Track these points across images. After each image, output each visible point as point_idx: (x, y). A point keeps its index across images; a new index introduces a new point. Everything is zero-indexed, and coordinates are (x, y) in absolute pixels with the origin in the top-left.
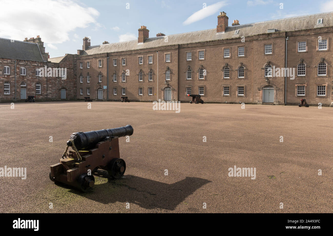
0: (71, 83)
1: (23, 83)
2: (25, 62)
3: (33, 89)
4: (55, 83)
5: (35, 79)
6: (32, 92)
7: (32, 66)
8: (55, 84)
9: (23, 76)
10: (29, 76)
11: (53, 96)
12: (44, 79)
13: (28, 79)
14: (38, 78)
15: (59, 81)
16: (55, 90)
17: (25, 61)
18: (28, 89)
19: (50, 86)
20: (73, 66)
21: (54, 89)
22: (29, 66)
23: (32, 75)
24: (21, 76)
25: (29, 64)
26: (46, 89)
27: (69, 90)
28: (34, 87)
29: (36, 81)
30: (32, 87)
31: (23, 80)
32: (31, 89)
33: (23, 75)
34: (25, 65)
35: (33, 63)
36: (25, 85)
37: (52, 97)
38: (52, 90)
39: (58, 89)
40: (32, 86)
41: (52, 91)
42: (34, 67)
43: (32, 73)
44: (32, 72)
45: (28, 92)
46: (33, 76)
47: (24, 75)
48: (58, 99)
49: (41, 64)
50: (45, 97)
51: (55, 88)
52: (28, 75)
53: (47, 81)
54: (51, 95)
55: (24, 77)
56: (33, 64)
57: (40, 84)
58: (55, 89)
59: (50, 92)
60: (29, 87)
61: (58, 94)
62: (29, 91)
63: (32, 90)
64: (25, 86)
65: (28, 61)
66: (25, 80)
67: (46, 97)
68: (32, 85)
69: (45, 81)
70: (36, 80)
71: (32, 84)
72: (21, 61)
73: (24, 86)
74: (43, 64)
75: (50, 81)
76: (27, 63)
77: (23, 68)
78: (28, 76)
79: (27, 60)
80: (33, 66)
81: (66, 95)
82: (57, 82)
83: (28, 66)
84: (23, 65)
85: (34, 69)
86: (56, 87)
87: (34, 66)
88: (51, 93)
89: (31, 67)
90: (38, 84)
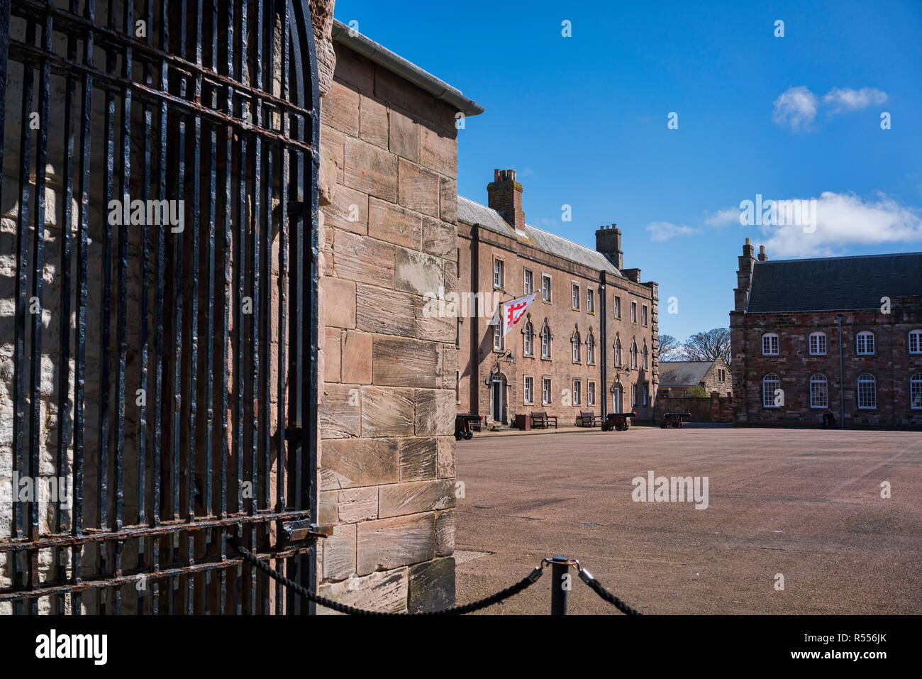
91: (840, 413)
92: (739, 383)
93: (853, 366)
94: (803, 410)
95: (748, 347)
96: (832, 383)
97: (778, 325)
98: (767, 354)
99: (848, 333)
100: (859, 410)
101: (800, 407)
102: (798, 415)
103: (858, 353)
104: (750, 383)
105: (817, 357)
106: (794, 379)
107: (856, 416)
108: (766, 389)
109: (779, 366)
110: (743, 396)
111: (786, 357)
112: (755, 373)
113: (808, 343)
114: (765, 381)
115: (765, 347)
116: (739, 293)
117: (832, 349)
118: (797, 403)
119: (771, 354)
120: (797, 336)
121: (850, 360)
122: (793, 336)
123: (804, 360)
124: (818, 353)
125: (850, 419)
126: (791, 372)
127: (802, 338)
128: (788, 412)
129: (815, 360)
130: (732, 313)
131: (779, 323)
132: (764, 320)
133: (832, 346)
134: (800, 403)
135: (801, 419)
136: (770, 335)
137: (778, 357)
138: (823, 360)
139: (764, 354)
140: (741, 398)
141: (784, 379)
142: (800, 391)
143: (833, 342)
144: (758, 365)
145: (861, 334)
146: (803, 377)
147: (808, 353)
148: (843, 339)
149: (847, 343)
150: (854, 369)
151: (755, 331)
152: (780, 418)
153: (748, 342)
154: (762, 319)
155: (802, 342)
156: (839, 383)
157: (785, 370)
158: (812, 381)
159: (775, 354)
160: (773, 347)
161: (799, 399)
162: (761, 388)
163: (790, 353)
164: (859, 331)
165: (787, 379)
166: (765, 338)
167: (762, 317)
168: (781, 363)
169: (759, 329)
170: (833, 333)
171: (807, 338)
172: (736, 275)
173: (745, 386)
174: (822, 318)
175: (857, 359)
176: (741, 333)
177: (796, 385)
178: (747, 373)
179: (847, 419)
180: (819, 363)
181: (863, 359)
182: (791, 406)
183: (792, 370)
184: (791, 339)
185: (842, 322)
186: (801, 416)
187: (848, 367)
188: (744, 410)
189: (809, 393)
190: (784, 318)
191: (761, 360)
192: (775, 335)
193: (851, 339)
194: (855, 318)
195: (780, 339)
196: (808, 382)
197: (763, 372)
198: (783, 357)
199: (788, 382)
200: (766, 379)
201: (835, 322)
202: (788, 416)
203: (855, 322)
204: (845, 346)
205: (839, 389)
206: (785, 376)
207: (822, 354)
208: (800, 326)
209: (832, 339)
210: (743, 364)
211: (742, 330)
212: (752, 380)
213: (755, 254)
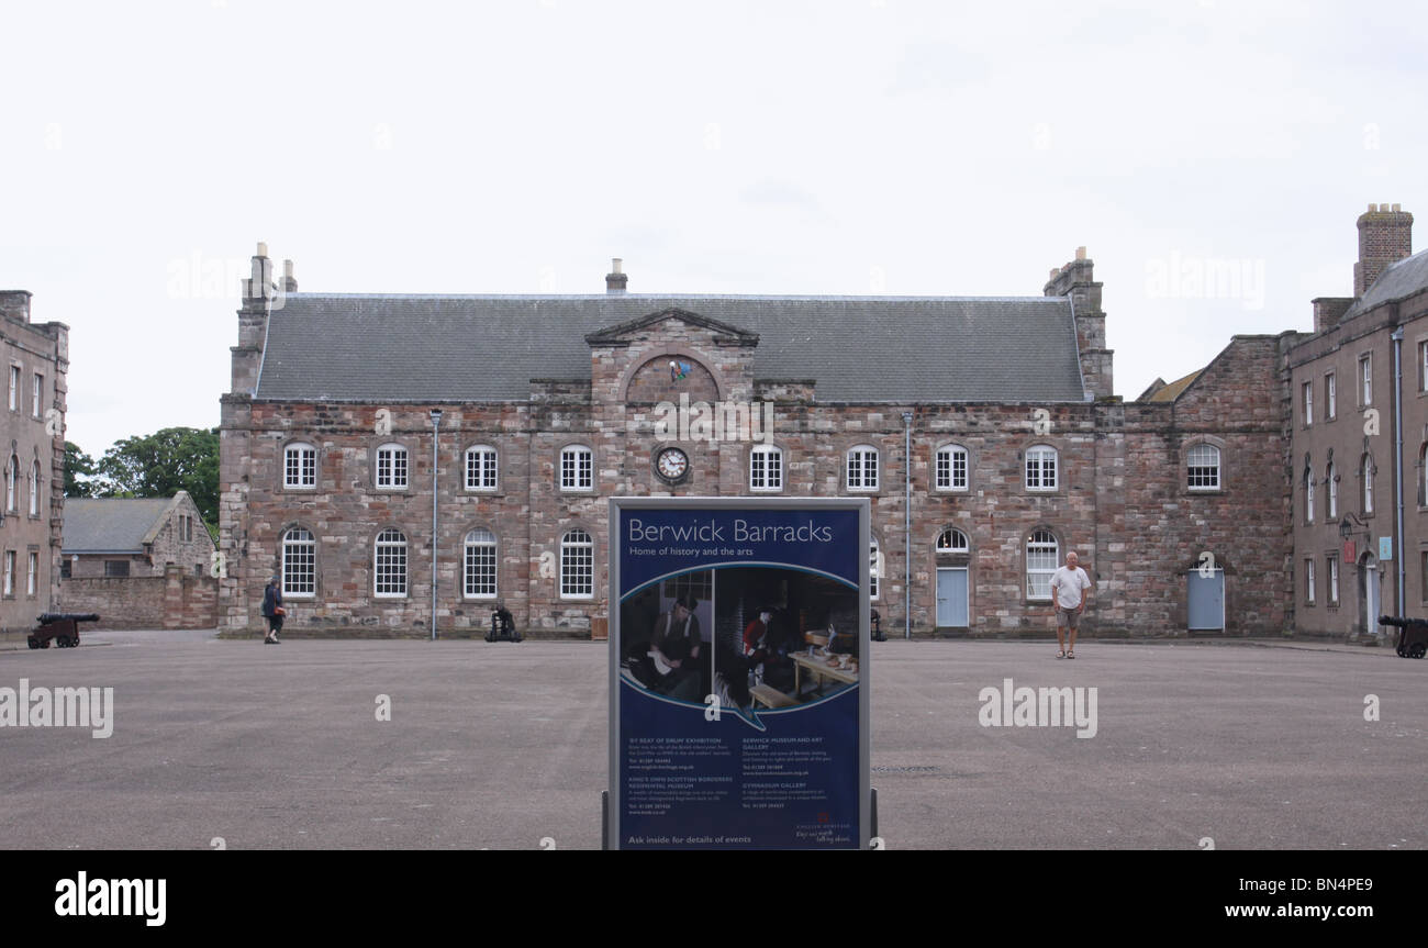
0: (1264, 528)
1: (952, 538)
2: (960, 415)
3: (1008, 569)
4: (1143, 529)
5: (1022, 508)
6: (1005, 589)
7: (1003, 436)
8: (1148, 536)
9: (951, 498)
10: (986, 494)
11: (1135, 610)
12: (1076, 508)
13: (981, 509)
14: (1038, 500)
15: (1171, 516)
16: (1146, 573)
17: (964, 411)
18: (979, 571)
19: (1116, 548)
20: (1273, 411)
21: (1142, 568)
22: (989, 436)
23: (1003, 487)
24: (941, 495)
25: (984, 422)
26: (1093, 569)
27: (1245, 575)
28: (1014, 557)
29: (1026, 521)
30: (999, 558)
31: (950, 520)
32: (1000, 572)
33: (952, 488)
34: (962, 434)
35: (1011, 415)
36: (963, 545)
37: (1127, 617)
38: (1129, 574)
39: (1165, 568)
40: (1005, 552)
41: (1126, 579)
42: (1014, 442)
43: (1003, 473)
44: (1006, 466)
45: (979, 588)
46: (1007, 495)
47: (960, 488)
48: (1166, 627)
49: (1061, 417)
50: (1087, 619)
51: (1147, 563)
52: (981, 487)
53: (1097, 518)
54: (1121, 603)
55: (958, 499)
56: (1008, 425)
57: (1052, 540)
58: (1148, 567)
59: (1117, 585)
60: (983, 557)
61: (1167, 594)
62: (988, 582)
63: (1004, 575)
64: (965, 550)
65: (977, 407)
66: (961, 520)
67: (1091, 614)
68: (1003, 547)
69: (1084, 517)
70: (1024, 514)
71: (1005, 543)
72: (939, 414)
73: (959, 550)
74: (1072, 418)
75: (1117, 517)
76: (974, 419)
77: (952, 450)
78: (981, 493)
79: (971, 404)
80: (1012, 436)
81: (1229, 607)
82: (1163, 521)
83: (977, 434)
84: (951, 432)
85: (1014, 453)
86: (1153, 552)
87: (1013, 431)
88: (1122, 595)
89: (1002, 440)
90: (1045, 540)
91: (430, 606)
92: (233, 545)
93: (456, 514)
94: (359, 603)
95: (254, 471)
96: (416, 546)
97: (317, 427)
98: (293, 486)
99: (451, 448)
100: (465, 603)
101: (355, 597)
102: (350, 612)
103: (467, 488)
104: (254, 547)
105: (390, 494)
106: (344, 539)
107: (460, 613)
108: (288, 559)
109: (318, 512)
110: (242, 573)
111: (331, 492)
112: (267, 526)
113: (374, 464)
114: (285, 542)
115: (289, 472)
116: (242, 354)
117: (418, 479)
118: (350, 587)
119: (301, 486)
120: (352, 450)
121: (452, 501)
122: (346, 451)
123: (365, 501)
124: (393, 486)
125: (448, 618)
126: (341, 523)
127: (362, 455)
128: (330, 605)
129: (386, 500)
130: (225, 400)
131: (319, 423)
132: (291, 414)
133: (420, 472)
134: (355, 586)
135: (354, 620)
136: (301, 448)
137: (314, 493)
138: (400, 500)
139: (286, 486)
140: (238, 578)
141: (324, 538)
142: (354, 564)
143: (421, 464)
144: (272, 510)
145: (474, 449)
146: (361, 534)
147: (374, 485)
148: (440, 458)
149: (447, 466)
150: (459, 520)
151: (271, 437)
152: (314, 619)
153: (255, 461)
154: (285, 412)
155: (362, 463)
156: (429, 546)
157: (328, 520)
158: (377, 543)
159: (309, 487)
160: (305, 472)
161: (353, 580)
162: (279, 558)
163: (338, 485)
164: (471, 445)
165: (331, 539)
166: (289, 454)
167: (286, 408)
168: (321, 506)
169: (280, 434)
170: (422, 446)
171: (371, 454)
172: (236, 319)
173: (245, 552)
174: (404, 416)
175: (464, 500)
176: (241, 441)
177: (347, 550)
178: (251, 524)
179: (442, 618)
180: (394, 507)
181: (476, 499)
182: (335, 593)
183: (341, 519)
184: (340, 456)
185: (440, 424)
186: (355, 615)
187: (447, 515)
188: (242, 600)
189: (371, 566)
190: (329, 413)
191: (282, 498)
192: (309, 448)
193: (456, 458)
194: (465, 417)
195: (320, 454)
196: (369, 545)
197: (283, 523)
198: (325, 493)
199: (332, 545)
200: (289, 538)
201: (428, 424)
202: (329, 614)
203: (463, 425)
204: (444, 472)
205: (429, 559)
206: (327, 533)
207: (401, 487)
208: (362, 431)
209: (420, 458)
210: (243, 505)
211: (244, 435)
212: (259, 540)
213: (276, 275)
